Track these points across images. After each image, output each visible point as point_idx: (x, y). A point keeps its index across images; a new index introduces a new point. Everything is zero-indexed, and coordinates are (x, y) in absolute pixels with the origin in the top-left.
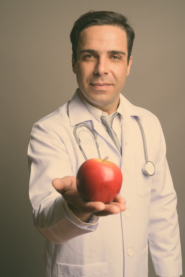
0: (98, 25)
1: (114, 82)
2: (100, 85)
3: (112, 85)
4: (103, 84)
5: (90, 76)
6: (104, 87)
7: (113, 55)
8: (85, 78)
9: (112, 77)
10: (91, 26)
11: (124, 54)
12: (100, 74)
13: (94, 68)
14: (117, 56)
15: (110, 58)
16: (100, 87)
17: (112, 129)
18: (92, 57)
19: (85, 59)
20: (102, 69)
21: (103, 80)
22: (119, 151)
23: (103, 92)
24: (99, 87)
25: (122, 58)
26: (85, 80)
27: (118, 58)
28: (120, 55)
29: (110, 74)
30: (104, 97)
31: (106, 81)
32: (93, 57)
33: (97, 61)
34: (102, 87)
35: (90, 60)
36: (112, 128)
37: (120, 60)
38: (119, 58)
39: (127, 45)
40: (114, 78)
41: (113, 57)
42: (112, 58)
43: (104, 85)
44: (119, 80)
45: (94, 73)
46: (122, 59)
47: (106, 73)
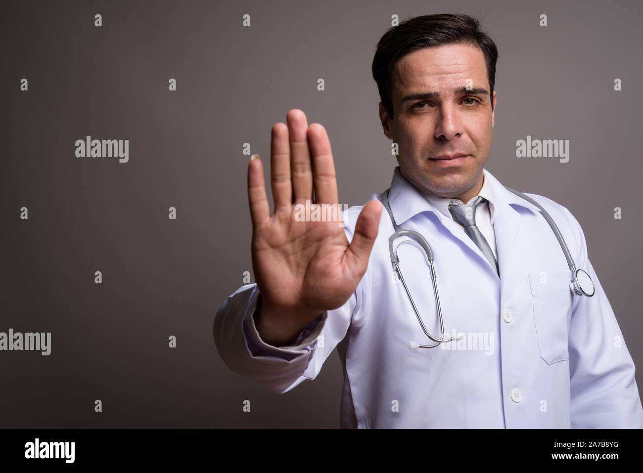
0: (430, 48)
1: (474, 149)
2: (449, 158)
3: (471, 155)
4: (455, 155)
5: (427, 144)
6: (456, 160)
7: (466, 97)
8: (419, 149)
9: (469, 140)
10: (416, 49)
11: (485, 92)
12: (447, 138)
13: (433, 126)
14: (472, 97)
15: (460, 103)
16: (449, 161)
17: (477, 227)
18: (424, 105)
19: (412, 111)
20: (450, 127)
21: (453, 148)
22: (493, 267)
23: (455, 170)
24: (446, 161)
25: (481, 100)
26: (418, 154)
27: (474, 102)
28: (479, 95)
29: (465, 137)
30: (457, 179)
31: (459, 151)
32: (426, 105)
33: (437, 112)
34: (452, 161)
35: (423, 111)
36: (475, 225)
37: (480, 105)
38: (477, 101)
39: (487, 75)
40: (472, 142)
41: (465, 100)
42: (464, 102)
43: (457, 158)
44: (482, 143)
45: (435, 138)
46: (482, 103)
47: (458, 135)
